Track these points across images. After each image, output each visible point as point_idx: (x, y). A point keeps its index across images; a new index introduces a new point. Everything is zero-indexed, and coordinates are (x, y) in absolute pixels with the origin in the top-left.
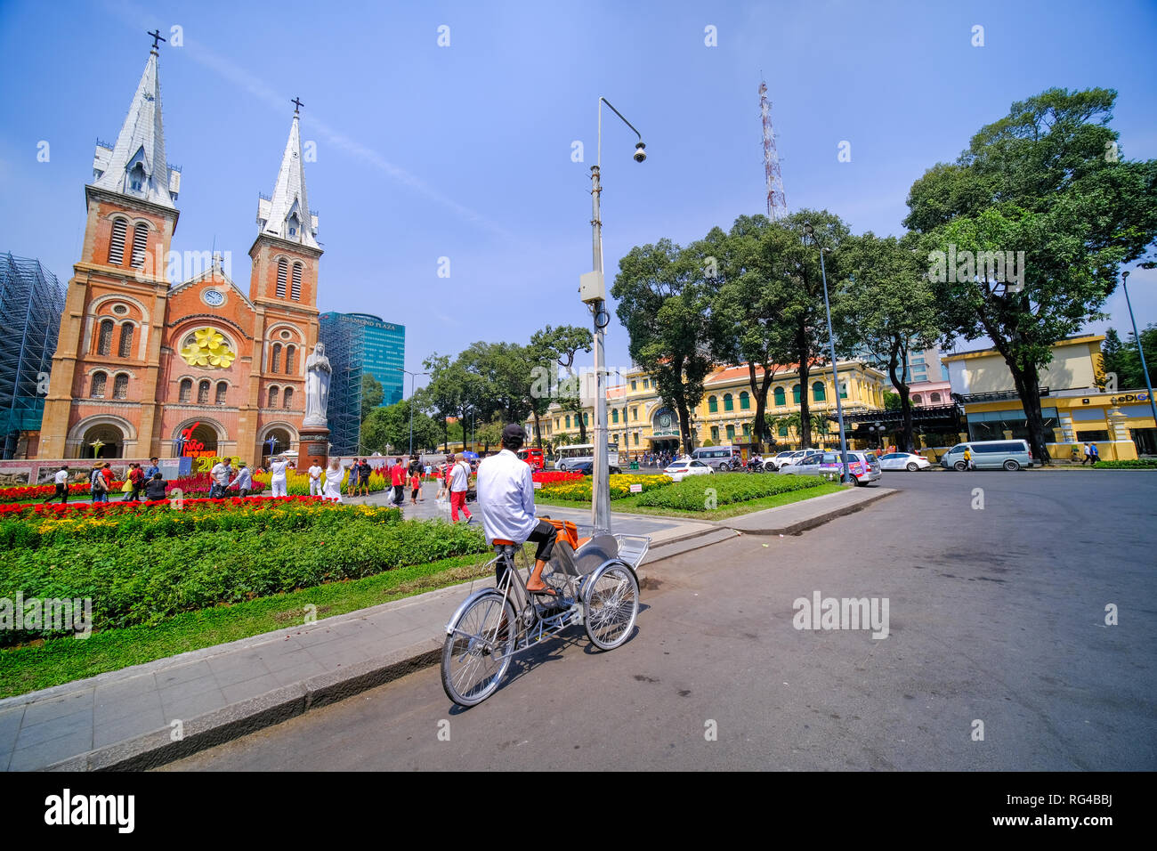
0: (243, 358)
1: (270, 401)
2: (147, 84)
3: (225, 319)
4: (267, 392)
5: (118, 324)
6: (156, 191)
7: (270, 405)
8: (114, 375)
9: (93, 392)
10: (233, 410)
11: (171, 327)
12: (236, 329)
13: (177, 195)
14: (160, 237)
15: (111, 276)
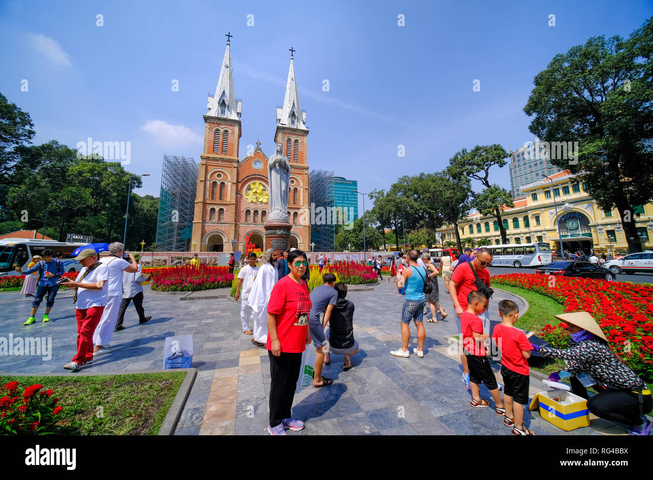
2: (226, 61)
3: (263, 176)
5: (219, 183)
6: (231, 113)
8: (218, 209)
9: (210, 219)
11: (239, 182)
13: (240, 114)
14: (234, 136)
15: (215, 159)
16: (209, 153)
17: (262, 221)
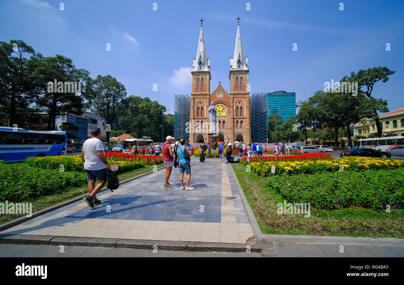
0: (228, 112)
1: (236, 125)
2: (201, 37)
3: (223, 101)
4: (235, 123)
5: (200, 107)
6: (205, 67)
7: (237, 127)
8: (201, 121)
10: (227, 129)
12: (226, 104)
13: (210, 66)
14: (206, 80)
15: (198, 95)
16: (195, 92)
17: (223, 126)
